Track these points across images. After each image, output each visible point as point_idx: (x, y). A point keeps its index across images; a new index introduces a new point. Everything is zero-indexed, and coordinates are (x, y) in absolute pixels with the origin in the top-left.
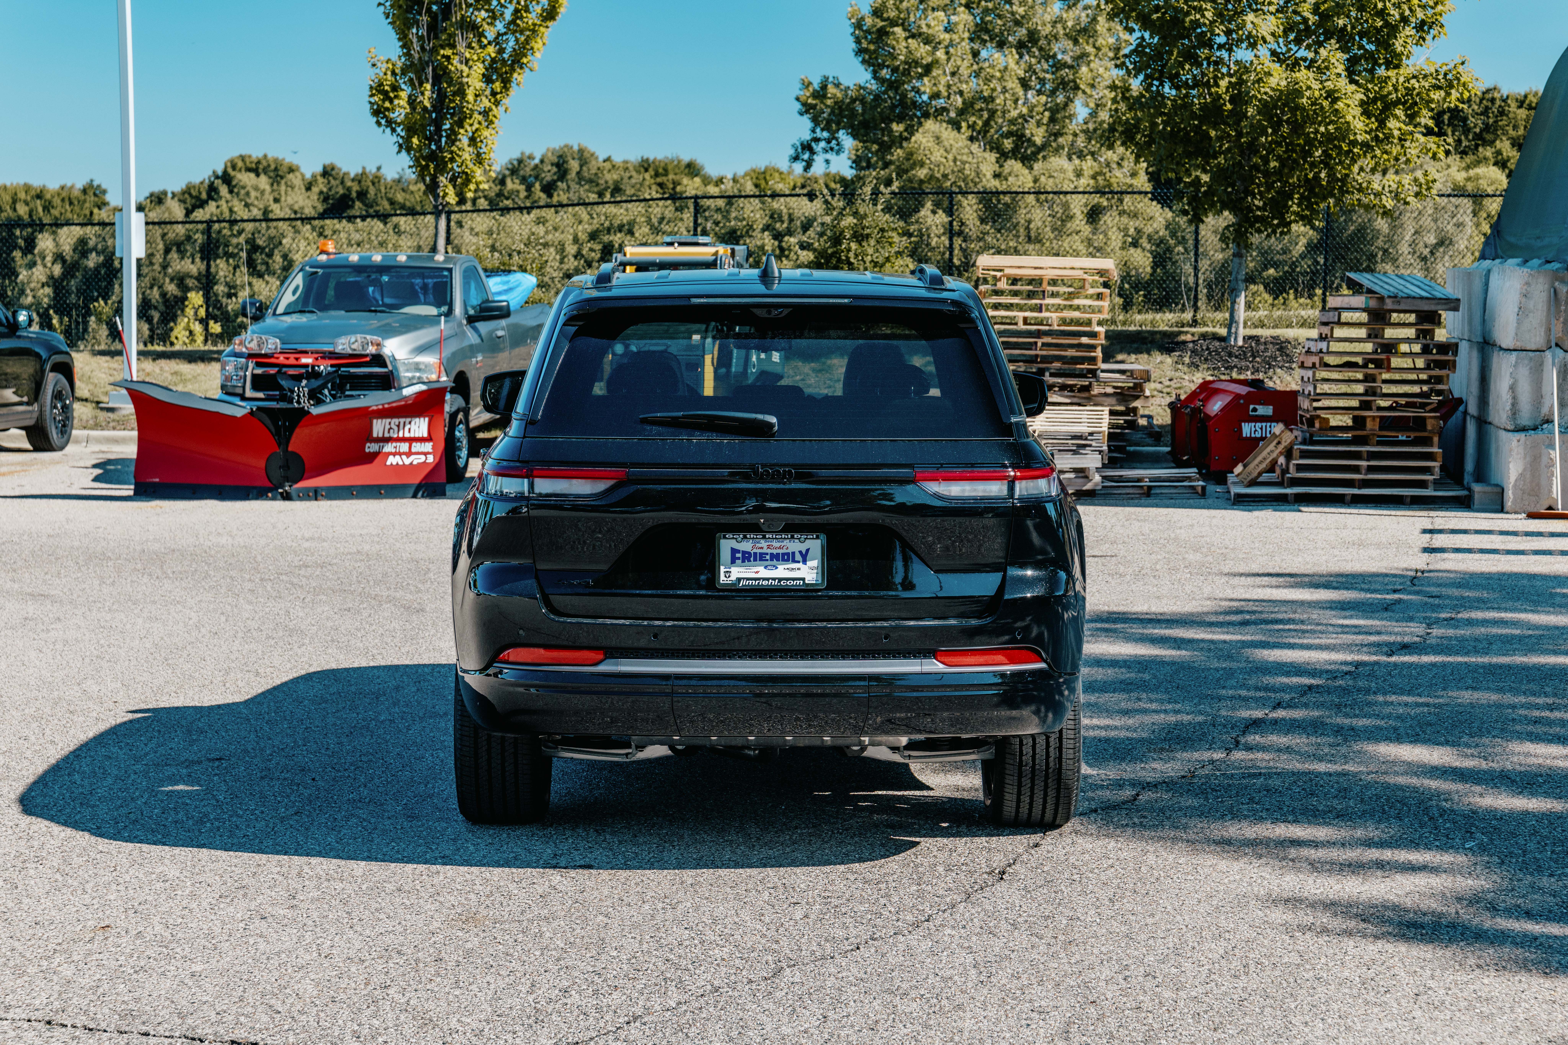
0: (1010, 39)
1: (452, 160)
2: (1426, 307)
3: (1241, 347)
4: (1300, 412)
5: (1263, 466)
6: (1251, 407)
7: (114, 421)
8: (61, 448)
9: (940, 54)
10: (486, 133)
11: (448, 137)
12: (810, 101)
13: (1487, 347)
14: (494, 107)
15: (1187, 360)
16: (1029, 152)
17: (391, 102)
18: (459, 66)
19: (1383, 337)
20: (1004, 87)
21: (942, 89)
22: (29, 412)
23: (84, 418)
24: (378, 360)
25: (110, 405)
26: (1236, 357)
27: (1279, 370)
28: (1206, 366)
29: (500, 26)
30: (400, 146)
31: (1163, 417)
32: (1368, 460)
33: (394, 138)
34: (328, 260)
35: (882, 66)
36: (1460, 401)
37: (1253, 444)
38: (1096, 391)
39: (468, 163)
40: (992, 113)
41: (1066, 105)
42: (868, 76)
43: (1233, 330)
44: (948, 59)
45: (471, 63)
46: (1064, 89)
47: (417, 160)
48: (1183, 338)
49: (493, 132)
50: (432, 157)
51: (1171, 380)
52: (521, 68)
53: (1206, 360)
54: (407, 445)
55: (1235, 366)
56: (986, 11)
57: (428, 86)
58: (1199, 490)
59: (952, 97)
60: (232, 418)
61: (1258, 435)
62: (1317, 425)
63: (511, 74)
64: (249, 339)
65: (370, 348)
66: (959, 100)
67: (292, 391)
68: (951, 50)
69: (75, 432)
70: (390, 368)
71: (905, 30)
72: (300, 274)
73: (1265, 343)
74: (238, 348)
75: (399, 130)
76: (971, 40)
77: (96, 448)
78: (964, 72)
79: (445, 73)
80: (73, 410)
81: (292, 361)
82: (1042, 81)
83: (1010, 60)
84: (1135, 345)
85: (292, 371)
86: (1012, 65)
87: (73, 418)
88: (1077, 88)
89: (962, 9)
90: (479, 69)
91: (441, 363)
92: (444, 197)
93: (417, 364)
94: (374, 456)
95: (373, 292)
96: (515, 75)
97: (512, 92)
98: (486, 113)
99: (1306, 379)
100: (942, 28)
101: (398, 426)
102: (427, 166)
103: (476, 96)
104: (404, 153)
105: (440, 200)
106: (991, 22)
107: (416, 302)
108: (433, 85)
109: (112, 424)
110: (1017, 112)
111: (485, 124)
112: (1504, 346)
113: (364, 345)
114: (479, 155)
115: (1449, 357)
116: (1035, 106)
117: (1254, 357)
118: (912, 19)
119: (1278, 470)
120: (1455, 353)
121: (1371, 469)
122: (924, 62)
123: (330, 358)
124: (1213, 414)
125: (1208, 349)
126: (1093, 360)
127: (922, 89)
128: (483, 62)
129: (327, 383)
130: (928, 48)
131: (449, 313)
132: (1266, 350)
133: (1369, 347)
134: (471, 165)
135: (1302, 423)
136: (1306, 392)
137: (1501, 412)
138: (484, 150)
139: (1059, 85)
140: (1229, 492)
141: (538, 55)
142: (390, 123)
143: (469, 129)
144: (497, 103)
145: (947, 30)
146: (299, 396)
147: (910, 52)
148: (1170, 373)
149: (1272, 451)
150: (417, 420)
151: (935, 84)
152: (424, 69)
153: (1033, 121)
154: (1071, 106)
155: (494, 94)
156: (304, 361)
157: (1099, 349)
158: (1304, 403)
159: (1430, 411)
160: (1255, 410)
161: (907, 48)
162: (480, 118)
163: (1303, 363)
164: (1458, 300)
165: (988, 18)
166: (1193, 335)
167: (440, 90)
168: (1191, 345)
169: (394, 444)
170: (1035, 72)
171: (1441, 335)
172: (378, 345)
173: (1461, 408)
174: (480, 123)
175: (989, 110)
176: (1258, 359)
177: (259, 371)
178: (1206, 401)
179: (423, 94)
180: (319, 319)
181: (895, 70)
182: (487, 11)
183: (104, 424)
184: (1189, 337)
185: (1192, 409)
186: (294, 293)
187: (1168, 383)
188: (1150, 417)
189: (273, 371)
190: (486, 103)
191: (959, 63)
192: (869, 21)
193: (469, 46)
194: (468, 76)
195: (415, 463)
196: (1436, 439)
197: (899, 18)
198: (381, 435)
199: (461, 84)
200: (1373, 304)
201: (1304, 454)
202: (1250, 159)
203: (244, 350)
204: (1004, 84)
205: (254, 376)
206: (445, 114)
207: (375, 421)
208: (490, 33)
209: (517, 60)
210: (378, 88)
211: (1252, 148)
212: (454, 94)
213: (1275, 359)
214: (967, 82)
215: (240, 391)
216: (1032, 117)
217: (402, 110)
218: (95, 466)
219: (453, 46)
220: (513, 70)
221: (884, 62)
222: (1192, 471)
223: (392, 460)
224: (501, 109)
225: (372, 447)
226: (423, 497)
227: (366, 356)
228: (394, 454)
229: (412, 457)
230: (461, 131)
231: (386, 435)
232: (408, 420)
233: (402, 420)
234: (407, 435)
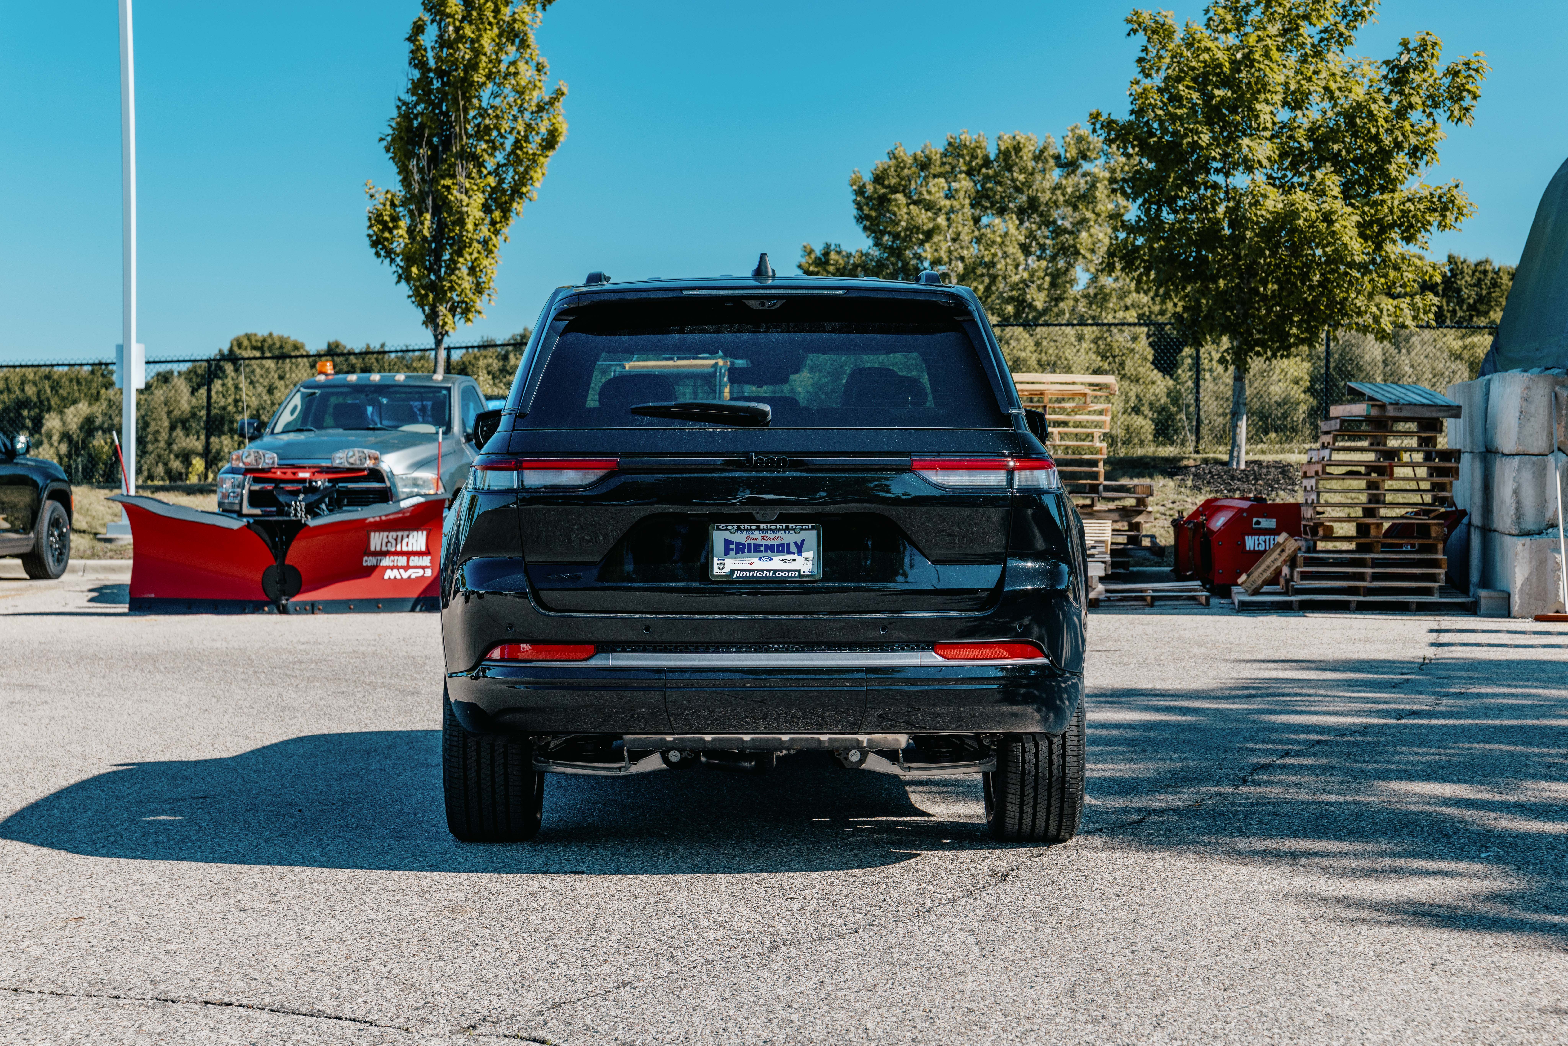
0: (1011, 205)
1: (452, 289)
2: (1427, 414)
3: (1243, 471)
4: (1303, 523)
5: (1267, 574)
6: (1255, 520)
7: (111, 550)
8: (57, 576)
9: (941, 220)
10: (485, 262)
11: (447, 267)
12: (811, 269)
13: (1489, 455)
14: (493, 237)
15: (1189, 483)
16: (1030, 317)
17: (391, 232)
18: (458, 195)
19: (1385, 445)
20: (1005, 253)
21: (943, 254)
22: (25, 542)
23: (82, 548)
24: (376, 475)
25: (108, 536)
26: (1239, 480)
27: (1281, 493)
28: (1208, 489)
29: (500, 157)
30: (400, 276)
31: (1166, 537)
32: (1372, 567)
33: (394, 268)
34: (327, 380)
35: (883, 233)
36: (1463, 513)
37: (1257, 556)
38: (1099, 507)
39: (468, 291)
40: (994, 279)
41: (1067, 270)
42: (870, 242)
43: (1235, 454)
44: (949, 227)
45: (471, 193)
46: (1064, 254)
47: (417, 290)
48: (1185, 462)
49: (493, 261)
50: (433, 287)
51: (1173, 503)
52: (521, 198)
53: (1209, 483)
54: (405, 558)
55: (1238, 489)
56: (987, 178)
57: (428, 216)
58: (1203, 600)
59: (953, 262)
60: (229, 530)
61: (1262, 548)
62: (1321, 533)
63: (511, 204)
64: (246, 454)
65: (368, 461)
66: (960, 266)
67: (290, 506)
68: (952, 216)
69: (71, 562)
70: (388, 484)
71: (905, 195)
72: (298, 395)
73: (1268, 467)
74: (235, 464)
75: (398, 260)
76: (973, 206)
77: (93, 576)
78: (965, 238)
79: (444, 203)
80: (70, 541)
81: (289, 476)
82: (1043, 247)
83: (1011, 226)
84: (1138, 470)
85: (289, 487)
86: (1013, 230)
87: (70, 548)
88: (1077, 253)
89: (963, 175)
90: (479, 198)
91: (439, 478)
92: (443, 326)
93: (415, 479)
94: (373, 568)
95: (372, 414)
96: (515, 205)
97: (512, 221)
98: (485, 243)
99: (1309, 488)
100: (942, 194)
101: (396, 540)
102: (427, 295)
103: (476, 225)
104: (403, 283)
105: (440, 330)
106: (992, 189)
107: (413, 420)
108: (433, 215)
109: (109, 554)
110: (1018, 277)
111: (484, 253)
112: (1506, 451)
113: (363, 459)
114: (478, 284)
115: (1452, 464)
116: (1036, 271)
117: (1256, 480)
118: (913, 186)
119: (1282, 581)
120: (1458, 460)
121: (1375, 577)
122: (925, 228)
123: (327, 473)
124: (1216, 530)
125: (1210, 472)
126: (1095, 476)
127: (924, 255)
128: (483, 192)
129: (324, 497)
130: (929, 214)
131: (448, 430)
132: (1268, 473)
133: (1370, 457)
134: (470, 295)
135: (1306, 533)
136: (1310, 501)
137: (1505, 518)
138: (484, 279)
139: (1059, 250)
140: (1233, 603)
141: (537, 185)
142: (389, 253)
143: (468, 258)
144: (497, 232)
145: (947, 197)
146: (296, 510)
147: (912, 218)
148: (1173, 497)
149: (1276, 559)
150: (415, 533)
151: (936, 250)
152: (424, 201)
153: (1034, 286)
154: (1072, 272)
155: (493, 223)
156: (302, 475)
157: (1101, 464)
158: (1308, 513)
159: (1434, 518)
160: (1258, 523)
161: (908, 214)
162: (480, 247)
163: (1305, 473)
164: (1459, 407)
165: (989, 185)
166: (1195, 460)
167: (439, 220)
168: (1193, 469)
169: (392, 558)
170: (1035, 238)
171: (1443, 442)
172: (376, 459)
173: (1465, 520)
174: (479, 252)
175: (990, 276)
176: (1260, 482)
177: (256, 487)
178: (1209, 518)
179: (422, 223)
180: (317, 436)
181: (896, 236)
182: (487, 142)
183: (101, 554)
184: (1191, 463)
185: (1195, 524)
186: (292, 413)
187: (1171, 506)
188: (1153, 537)
189: (270, 487)
190: (485, 231)
191: (960, 229)
192: (870, 189)
193: (469, 176)
194: (467, 205)
195: (413, 577)
196: (1440, 546)
197: (900, 184)
198: (378, 549)
199: (461, 213)
200: (1374, 412)
201: (1309, 562)
202: (1249, 283)
203: (241, 465)
204: (1006, 249)
205: (251, 493)
206: (445, 244)
207: (372, 534)
208: (490, 164)
209: (517, 192)
210: (377, 218)
211: (1251, 271)
212: (454, 223)
213: (1278, 482)
214: (968, 248)
215: (237, 508)
216: (1033, 282)
217: (401, 240)
218: (91, 590)
219: (453, 176)
220: (512, 199)
221: (885, 228)
222: (1196, 584)
223: (390, 574)
224: (501, 238)
225: (368, 561)
226: (421, 611)
227: (363, 470)
228: (392, 568)
229: (410, 571)
230: (461, 260)
231: (384, 549)
232: (406, 533)
233: (400, 534)
234: (405, 549)
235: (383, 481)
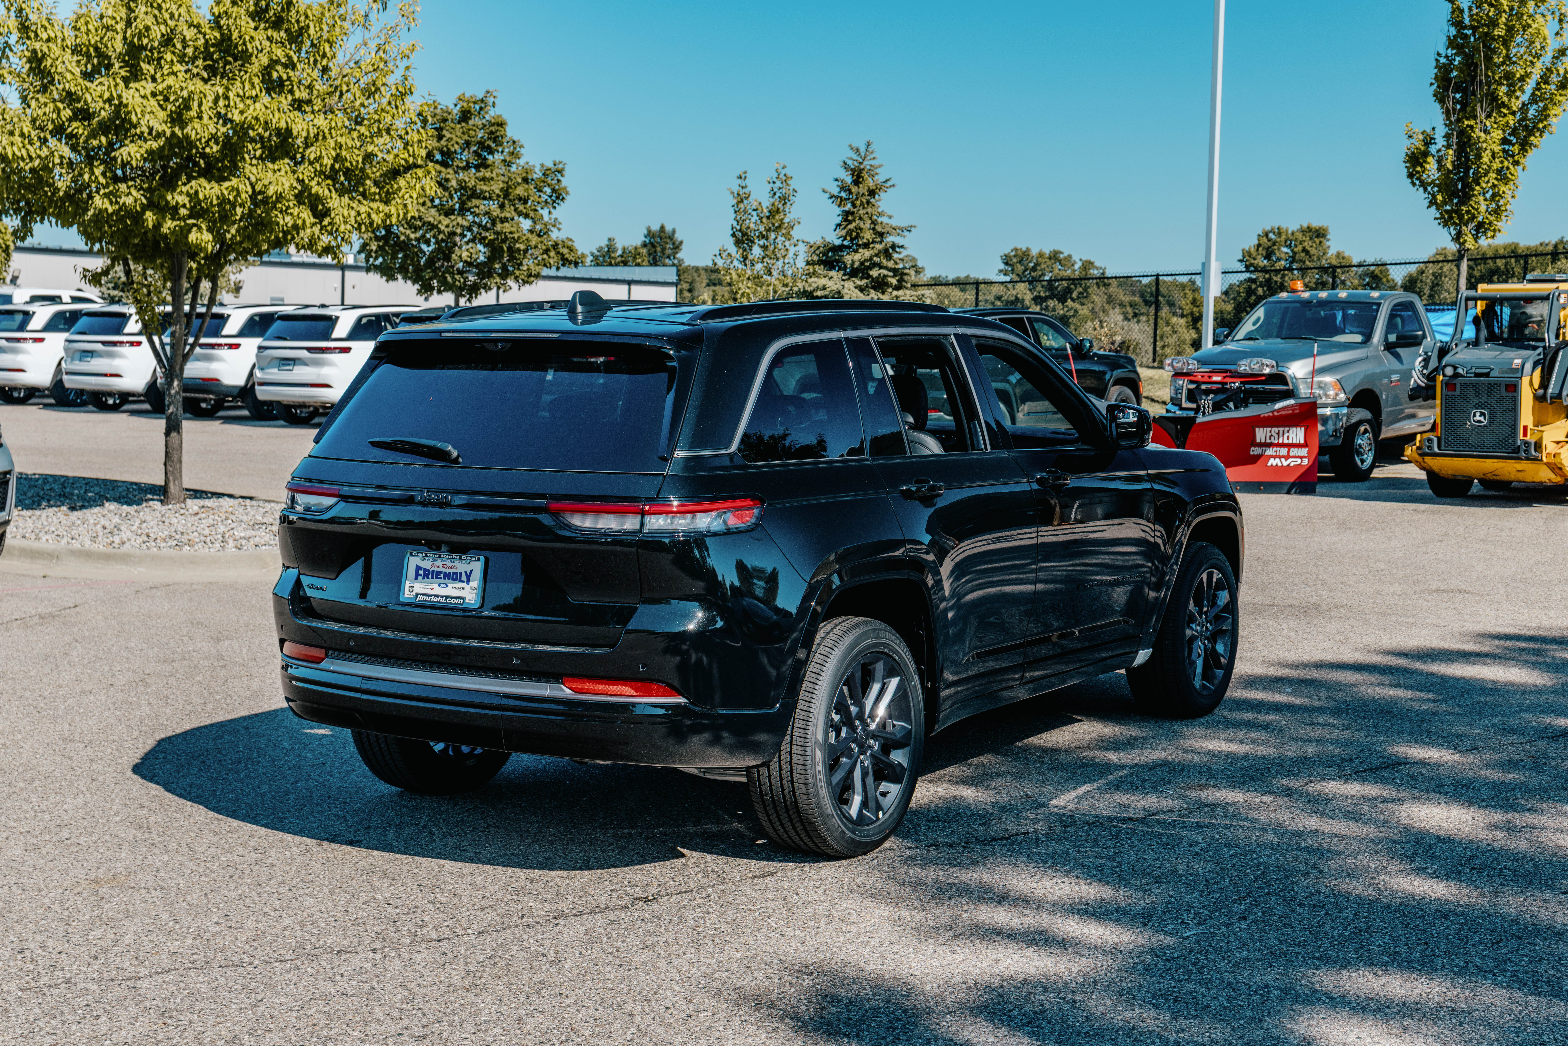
1: (1469, 212)
10: (1504, 189)
14: (1511, 166)
17: (1421, 165)
18: (1479, 133)
24: (1278, 379)
30: (1430, 201)
33: (1426, 196)
34: (1289, 296)
45: (1490, 130)
47: (1443, 213)
49: (1512, 188)
50: (1454, 211)
52: (1539, 132)
54: (1286, 449)
57: (1451, 152)
63: (1531, 138)
65: (1266, 368)
70: (1292, 385)
75: (1429, 189)
79: (1467, 140)
81: (1206, 379)
85: (1206, 387)
90: (1498, 135)
91: (1339, 382)
92: (1464, 243)
93: (1319, 382)
94: (1258, 457)
96: (1533, 139)
97: (1529, 153)
98: (1503, 172)
101: (1278, 434)
102: (1449, 218)
103: (1491, 158)
104: (1433, 208)
108: (1458, 151)
111: (1498, 182)
113: (1262, 366)
114: (1496, 207)
128: (1503, 129)
129: (1231, 397)
134: (1488, 217)
138: (1503, 203)
141: (1554, 120)
142: (1421, 183)
143: (1481, 186)
144: (1515, 163)
146: (1204, 407)
150: (1297, 428)
155: (1512, 155)
156: (1215, 379)
162: (1497, 176)
169: (1274, 449)
172: (1279, 366)
186: (1254, 324)
193: (1488, 117)
194: (1486, 141)
195: (1292, 464)
198: (1263, 441)
199: (1480, 148)
205: (1189, 391)
207: (1258, 429)
209: (1537, 126)
212: (1475, 157)
217: (1430, 173)
219: (1475, 117)
220: (1531, 134)
223: (1272, 462)
224: (1520, 168)
225: (1255, 451)
226: (1295, 493)
227: (1263, 375)
228: (1275, 457)
229: (1290, 460)
230: (1477, 188)
231: (1268, 441)
232: (1286, 429)
233: (1281, 429)
234: (1286, 441)
235: (1286, 384)
